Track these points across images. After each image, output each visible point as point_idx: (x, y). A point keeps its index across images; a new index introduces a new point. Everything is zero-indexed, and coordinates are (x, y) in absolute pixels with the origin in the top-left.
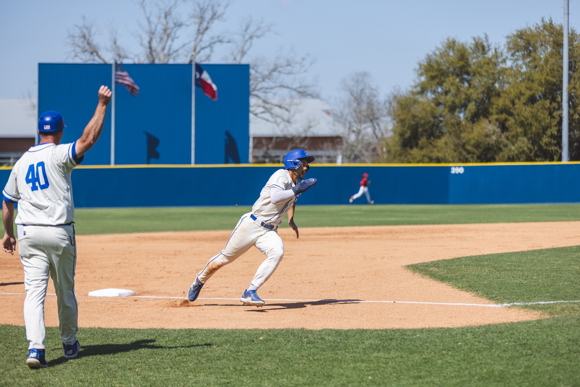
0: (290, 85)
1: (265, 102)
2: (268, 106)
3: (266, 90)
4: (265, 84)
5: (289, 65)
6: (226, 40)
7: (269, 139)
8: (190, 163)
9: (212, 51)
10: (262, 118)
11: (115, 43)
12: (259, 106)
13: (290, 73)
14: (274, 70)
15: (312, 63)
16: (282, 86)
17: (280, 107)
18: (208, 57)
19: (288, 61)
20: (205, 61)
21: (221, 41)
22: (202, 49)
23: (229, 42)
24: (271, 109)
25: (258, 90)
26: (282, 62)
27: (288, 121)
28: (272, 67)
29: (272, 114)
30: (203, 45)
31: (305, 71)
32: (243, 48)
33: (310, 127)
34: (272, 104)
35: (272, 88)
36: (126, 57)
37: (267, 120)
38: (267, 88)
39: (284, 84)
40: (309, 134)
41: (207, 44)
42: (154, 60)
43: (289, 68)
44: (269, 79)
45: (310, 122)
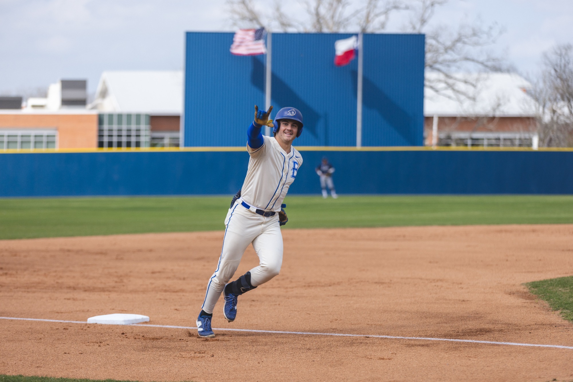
0: (476, 58)
1: (447, 76)
2: (450, 81)
3: (449, 63)
4: (447, 57)
5: (475, 34)
6: (403, 6)
7: (453, 119)
8: (354, 144)
9: (387, 18)
10: (444, 95)
11: (278, 9)
12: (440, 81)
13: (476, 44)
14: (459, 40)
15: (501, 33)
16: (467, 59)
17: (466, 82)
18: (383, 25)
19: (474, 30)
20: (379, 29)
21: (396, 7)
22: (377, 15)
23: (407, 8)
24: (454, 84)
25: (441, 63)
26: (468, 31)
27: (474, 99)
28: (455, 36)
29: (454, 90)
30: (377, 11)
31: (494, 42)
32: (423, 16)
33: (499, 105)
34: (456, 79)
35: (455, 61)
36: (289, 25)
37: (450, 97)
38: (450, 61)
39: (469, 57)
40: (498, 114)
41: (382, 10)
42: (321, 28)
43: (475, 39)
44: (453, 51)
45: (499, 99)
